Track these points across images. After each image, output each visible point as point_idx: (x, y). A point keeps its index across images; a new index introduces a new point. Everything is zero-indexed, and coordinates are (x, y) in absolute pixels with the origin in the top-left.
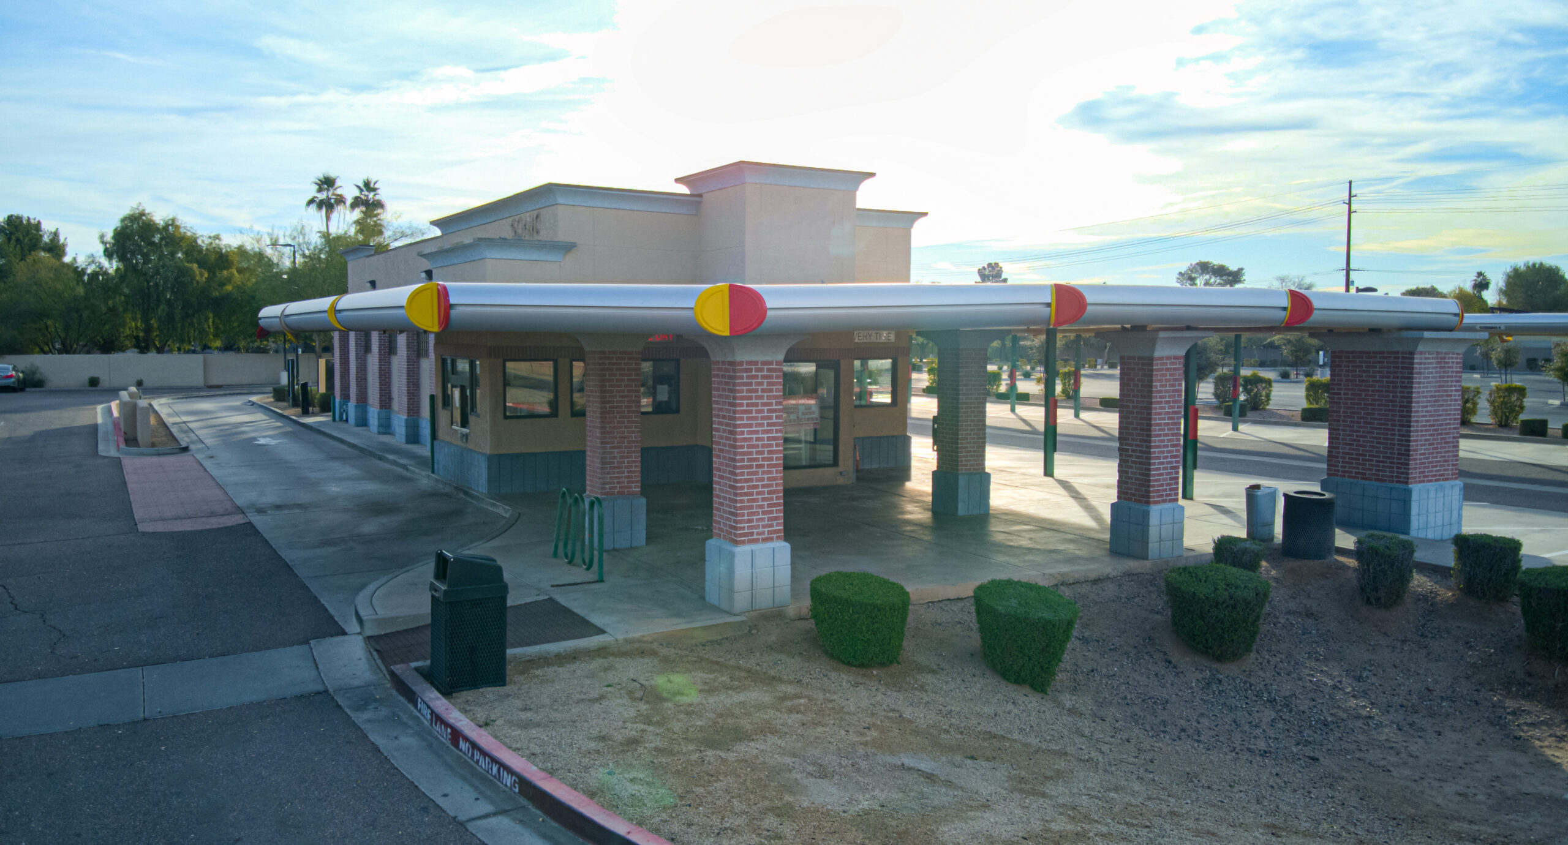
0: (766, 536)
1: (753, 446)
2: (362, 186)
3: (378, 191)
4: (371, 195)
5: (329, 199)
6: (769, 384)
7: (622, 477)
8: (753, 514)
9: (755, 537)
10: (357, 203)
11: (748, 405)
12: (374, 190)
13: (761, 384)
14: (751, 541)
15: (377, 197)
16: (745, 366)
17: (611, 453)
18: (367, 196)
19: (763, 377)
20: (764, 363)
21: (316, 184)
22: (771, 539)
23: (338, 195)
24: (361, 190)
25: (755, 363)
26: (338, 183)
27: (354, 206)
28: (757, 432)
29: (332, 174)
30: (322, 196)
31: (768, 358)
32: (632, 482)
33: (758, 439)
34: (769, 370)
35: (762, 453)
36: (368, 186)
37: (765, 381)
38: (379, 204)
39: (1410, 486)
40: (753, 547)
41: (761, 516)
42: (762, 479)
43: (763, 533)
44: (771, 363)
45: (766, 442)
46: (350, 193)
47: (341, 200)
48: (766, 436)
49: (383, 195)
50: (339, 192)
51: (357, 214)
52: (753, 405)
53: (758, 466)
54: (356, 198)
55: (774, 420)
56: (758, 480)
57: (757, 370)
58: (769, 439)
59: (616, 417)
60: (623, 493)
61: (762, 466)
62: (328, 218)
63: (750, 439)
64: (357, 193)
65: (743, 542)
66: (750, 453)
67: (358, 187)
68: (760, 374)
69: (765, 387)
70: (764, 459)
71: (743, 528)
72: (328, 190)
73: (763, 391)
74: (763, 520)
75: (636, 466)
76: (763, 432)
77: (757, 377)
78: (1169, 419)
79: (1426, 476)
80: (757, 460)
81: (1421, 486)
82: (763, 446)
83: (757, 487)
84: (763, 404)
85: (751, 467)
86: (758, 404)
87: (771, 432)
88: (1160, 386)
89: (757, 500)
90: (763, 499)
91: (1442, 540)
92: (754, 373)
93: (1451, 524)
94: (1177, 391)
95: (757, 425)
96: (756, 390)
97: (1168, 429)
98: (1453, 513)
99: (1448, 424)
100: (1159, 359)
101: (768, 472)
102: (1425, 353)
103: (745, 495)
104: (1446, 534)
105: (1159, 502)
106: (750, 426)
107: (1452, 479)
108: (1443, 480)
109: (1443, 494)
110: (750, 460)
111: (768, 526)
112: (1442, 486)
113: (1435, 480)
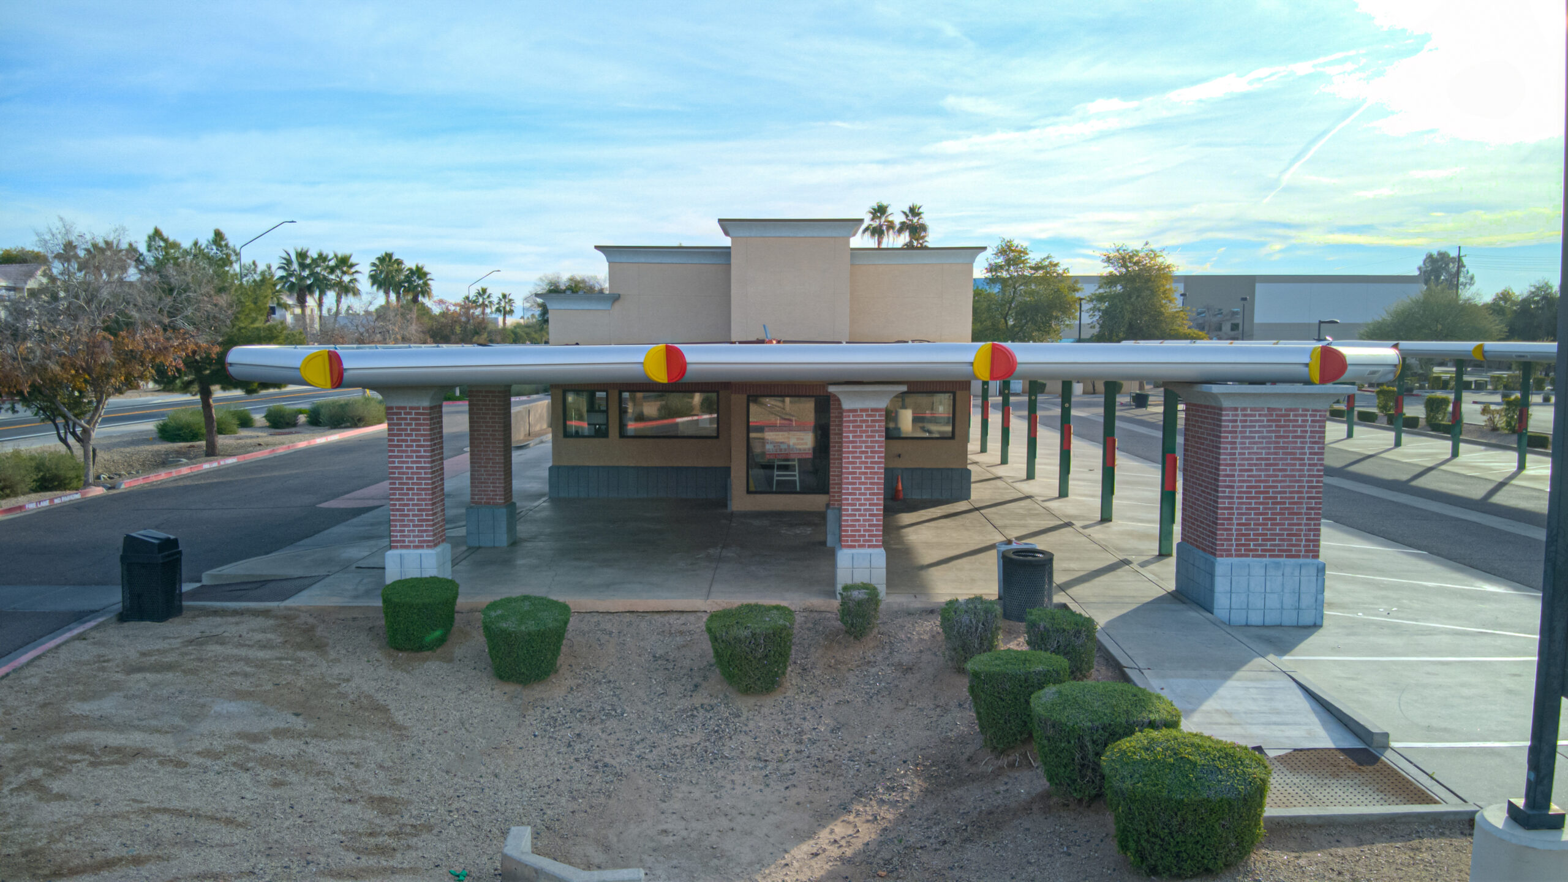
0: (417, 544)
1: (404, 473)
2: (908, 212)
3: (922, 215)
4: (915, 220)
5: (881, 226)
6: (416, 425)
8: (405, 526)
9: (407, 544)
10: (903, 227)
11: (398, 441)
12: (919, 214)
13: (410, 424)
14: (402, 547)
15: (921, 221)
16: (395, 411)
18: (912, 221)
19: (411, 419)
20: (411, 408)
21: (871, 213)
22: (422, 547)
23: (889, 222)
24: (907, 216)
25: (404, 408)
26: (889, 211)
27: (900, 231)
28: (407, 462)
29: (885, 203)
30: (876, 224)
31: (415, 404)
33: (408, 468)
34: (416, 414)
36: (914, 211)
37: (414, 422)
38: (923, 228)
39: (1218, 559)
40: (404, 551)
41: (411, 528)
42: (413, 500)
43: (415, 541)
44: (418, 408)
46: (898, 219)
47: (891, 226)
48: (415, 465)
49: (926, 219)
50: (890, 218)
51: (905, 237)
52: (403, 441)
53: (408, 489)
54: (903, 223)
55: (422, 454)
56: (408, 500)
58: (418, 468)
61: (413, 489)
63: (402, 468)
64: (903, 219)
65: (396, 547)
66: (401, 478)
67: (905, 213)
68: (408, 417)
69: (413, 427)
70: (413, 484)
71: (397, 536)
72: (880, 218)
73: (412, 430)
74: (414, 531)
76: (413, 462)
77: (406, 419)
78: (866, 468)
79: (1251, 550)
80: (408, 484)
81: (1235, 560)
82: (412, 473)
83: (408, 505)
84: (412, 441)
85: (402, 489)
86: (406, 441)
87: (420, 462)
88: (853, 437)
89: (408, 515)
90: (414, 515)
91: (1281, 626)
92: (403, 416)
93: (1298, 609)
94: (877, 442)
95: (407, 457)
96: (406, 430)
97: (866, 478)
98: (1302, 596)
99: (1298, 492)
100: (855, 411)
101: (418, 494)
102: (1244, 409)
103: (398, 510)
104: (1289, 618)
105: (854, 547)
106: (401, 457)
107: (1304, 557)
108: (1287, 556)
109: (1280, 573)
110: (400, 484)
111: (417, 536)
112: (1278, 563)
113: (1270, 556)
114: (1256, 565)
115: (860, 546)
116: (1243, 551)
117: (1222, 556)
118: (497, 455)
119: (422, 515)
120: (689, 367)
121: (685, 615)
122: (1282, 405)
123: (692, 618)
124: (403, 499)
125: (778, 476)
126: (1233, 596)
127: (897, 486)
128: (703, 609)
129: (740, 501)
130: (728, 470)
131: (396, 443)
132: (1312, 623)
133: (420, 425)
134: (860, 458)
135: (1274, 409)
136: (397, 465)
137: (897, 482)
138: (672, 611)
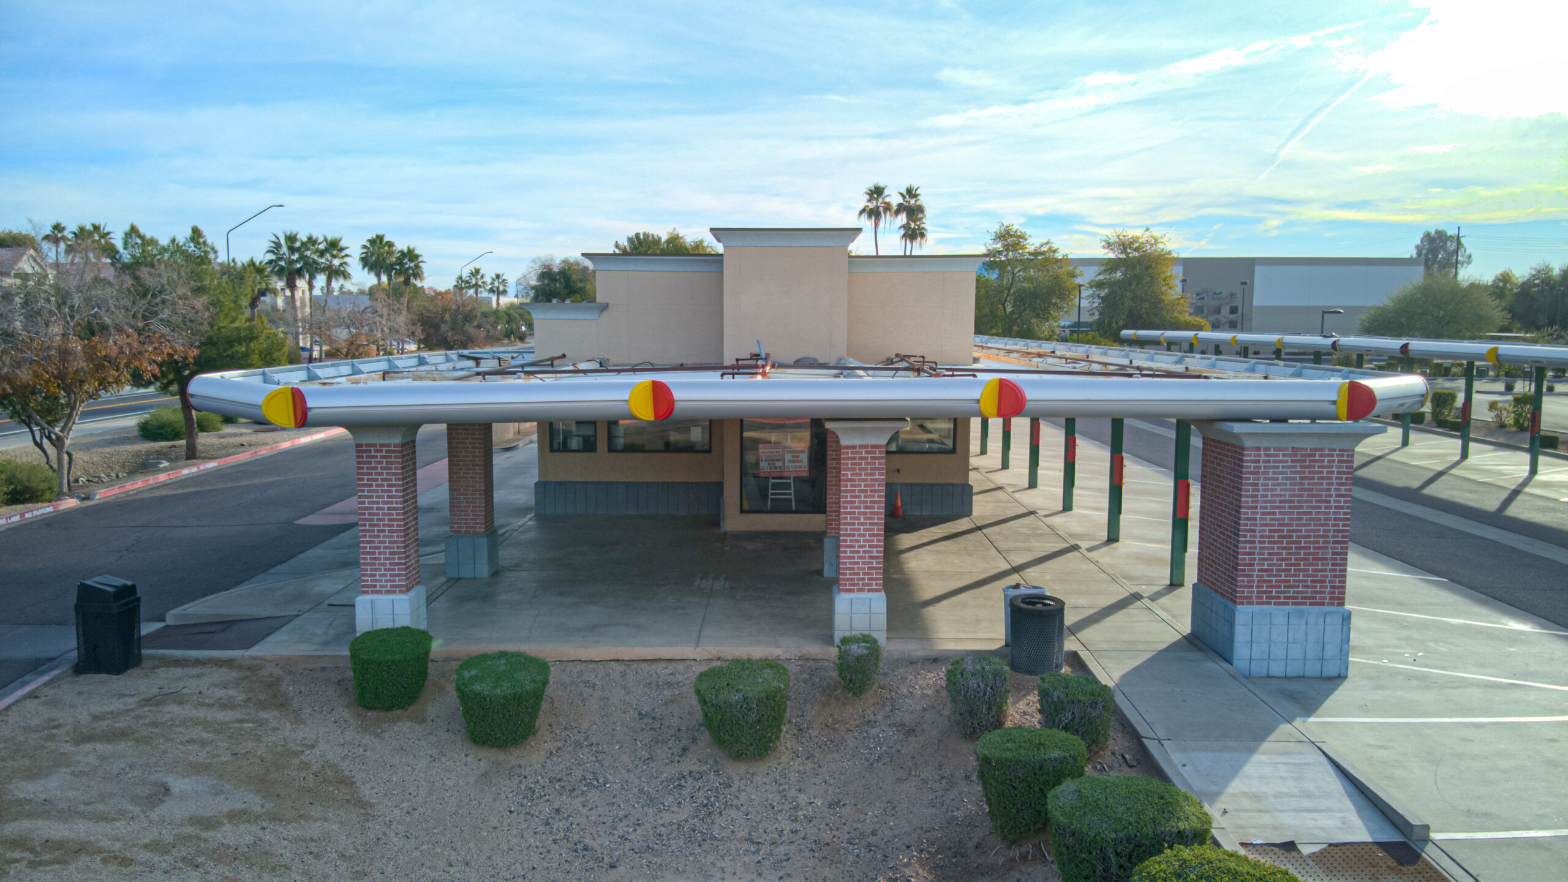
0: (389, 588)
1: (374, 514)
2: (905, 193)
3: (919, 197)
4: (912, 202)
5: (877, 207)
6: (387, 463)
7: (467, 519)
8: (376, 570)
9: (378, 589)
10: (900, 209)
12: (916, 196)
13: (381, 463)
14: (373, 592)
15: (919, 203)
16: (364, 448)
17: (458, 498)
18: (909, 202)
19: (382, 457)
20: (382, 445)
21: (868, 194)
22: (394, 592)
23: (886, 203)
24: (905, 197)
25: (374, 445)
26: (886, 192)
27: (897, 213)
28: (378, 503)
29: (882, 184)
30: (872, 205)
31: (385, 441)
32: (477, 524)
33: (378, 508)
34: (387, 451)
35: (383, 520)
36: (911, 193)
37: (384, 460)
38: (920, 209)
40: (375, 597)
41: (383, 572)
42: (384, 542)
43: (386, 586)
44: (389, 445)
45: (386, 511)
46: (895, 200)
47: (888, 207)
49: (923, 201)
50: (887, 200)
52: (373, 480)
54: (900, 205)
55: (394, 493)
56: (380, 542)
57: (376, 451)
58: (389, 509)
59: (462, 469)
60: (469, 532)
61: (384, 531)
62: (876, 225)
63: (372, 508)
64: (900, 200)
65: (367, 592)
66: (372, 520)
67: (902, 194)
68: (379, 454)
69: (384, 465)
70: (384, 525)
71: (367, 581)
72: (877, 199)
73: (382, 468)
74: (385, 575)
75: (480, 511)
76: (384, 503)
77: (376, 457)
78: (865, 508)
79: (1274, 598)
80: (379, 525)
81: (1256, 608)
82: (384, 514)
83: (379, 548)
84: (383, 480)
85: (373, 531)
86: (377, 480)
87: (392, 503)
88: (852, 475)
89: (379, 559)
90: (385, 559)
91: (1303, 677)
92: (373, 454)
93: (1322, 659)
94: (877, 480)
95: (377, 497)
96: (376, 468)
97: (865, 519)
98: (1327, 646)
99: (1323, 537)
100: (854, 447)
101: (389, 537)
102: (1267, 449)
103: (368, 553)
104: (1313, 669)
105: (852, 591)
106: (372, 497)
107: (1330, 604)
108: (1311, 604)
109: (1303, 622)
110: (370, 525)
111: (390, 581)
112: (1301, 611)
113: (1294, 604)
114: (1278, 613)
115: (859, 590)
116: (1267, 598)
117: (1242, 604)
118: (478, 482)
119: (394, 558)
120: (677, 405)
121: (673, 663)
122: (1308, 444)
123: (680, 667)
124: (373, 542)
125: (772, 494)
126: (1254, 646)
127: (896, 503)
128: (692, 657)
129: (734, 521)
130: (719, 487)
131: (366, 482)
132: (1336, 675)
133: (392, 463)
134: (860, 497)
135: (1298, 449)
136: (367, 505)
137: (897, 498)
138: (660, 660)
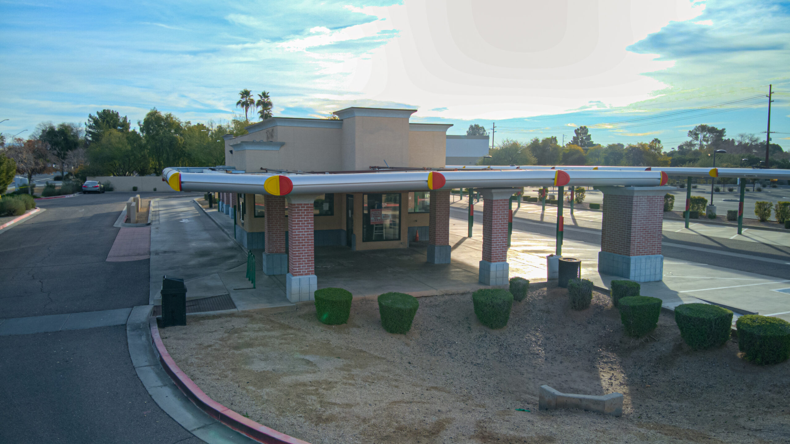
0: (306, 272)
1: (300, 237)
2: (261, 95)
4: (266, 100)
5: (247, 101)
8: (301, 264)
9: (301, 273)
10: (259, 103)
11: (298, 221)
12: (268, 97)
13: (304, 213)
14: (299, 275)
15: (269, 100)
16: (296, 206)
18: (264, 100)
20: (305, 204)
21: (241, 94)
22: (309, 274)
24: (261, 97)
25: (302, 204)
26: (251, 94)
27: (258, 105)
28: (302, 232)
29: (248, 90)
30: (244, 100)
33: (302, 235)
34: (307, 207)
35: (305, 240)
36: (265, 95)
37: (306, 212)
38: (270, 104)
39: (631, 257)
40: (301, 277)
41: (304, 265)
42: (305, 250)
43: (305, 272)
44: (308, 204)
45: (306, 236)
46: (256, 99)
47: (252, 102)
48: (306, 233)
49: (272, 99)
50: (251, 98)
51: (260, 108)
52: (300, 221)
53: (302, 245)
54: (259, 101)
55: (310, 227)
56: (303, 251)
57: (302, 207)
59: (274, 221)
60: (278, 252)
61: (305, 245)
62: (247, 111)
63: (299, 235)
64: (259, 99)
65: (296, 275)
66: (299, 240)
68: (303, 209)
69: (306, 214)
70: (305, 242)
71: (296, 270)
72: (246, 97)
78: (501, 226)
79: (641, 253)
80: (302, 243)
81: (637, 257)
83: (302, 253)
84: (305, 221)
85: (300, 245)
86: (302, 221)
87: (308, 232)
88: (497, 212)
89: (302, 259)
90: (305, 258)
91: (650, 282)
92: (300, 208)
93: (655, 274)
94: (505, 214)
95: (302, 229)
96: (302, 215)
97: (501, 231)
98: (657, 269)
100: (498, 200)
101: (307, 248)
102: (640, 197)
103: (297, 256)
104: (652, 279)
105: (496, 261)
106: (299, 229)
107: (657, 254)
108: (652, 254)
109: (650, 261)
110: (299, 243)
111: (307, 269)
112: (649, 257)
113: (647, 254)
114: (643, 258)
116: (639, 253)
117: (632, 255)
119: (309, 258)
122: (651, 195)
124: (300, 251)
125: (375, 232)
126: (636, 271)
127: (416, 235)
128: (436, 294)
129: (360, 245)
131: (296, 222)
132: (659, 280)
133: (309, 213)
134: (499, 221)
135: (649, 196)
136: (297, 233)
137: (417, 233)
138: (423, 296)
